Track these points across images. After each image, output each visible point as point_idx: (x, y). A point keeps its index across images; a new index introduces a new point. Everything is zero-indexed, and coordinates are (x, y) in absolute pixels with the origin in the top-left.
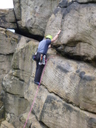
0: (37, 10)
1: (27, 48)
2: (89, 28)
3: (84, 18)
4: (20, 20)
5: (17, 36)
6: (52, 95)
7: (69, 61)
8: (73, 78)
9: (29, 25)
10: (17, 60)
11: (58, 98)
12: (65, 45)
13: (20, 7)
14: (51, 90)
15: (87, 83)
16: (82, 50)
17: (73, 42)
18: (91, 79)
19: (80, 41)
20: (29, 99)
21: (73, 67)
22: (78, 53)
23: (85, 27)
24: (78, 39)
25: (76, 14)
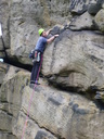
0: (27, 38)
1: (17, 78)
2: (82, 57)
3: (77, 46)
4: (9, 48)
5: (5, 66)
6: (43, 130)
7: (62, 93)
8: (65, 111)
9: (19, 54)
10: (5, 92)
11: (49, 134)
12: (57, 75)
13: (8, 34)
14: (42, 125)
15: (81, 116)
16: (75, 80)
17: (66, 72)
18: (85, 113)
19: (73, 71)
20: (17, 135)
21: (66, 98)
22: (71, 84)
23: (78, 55)
24: (71, 68)
25: (68, 42)
